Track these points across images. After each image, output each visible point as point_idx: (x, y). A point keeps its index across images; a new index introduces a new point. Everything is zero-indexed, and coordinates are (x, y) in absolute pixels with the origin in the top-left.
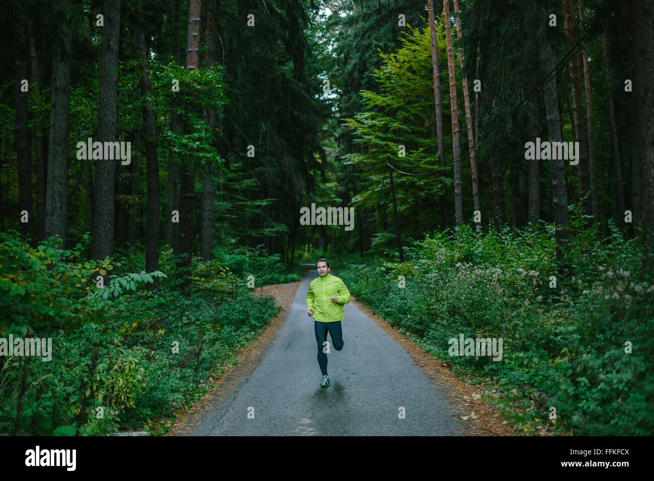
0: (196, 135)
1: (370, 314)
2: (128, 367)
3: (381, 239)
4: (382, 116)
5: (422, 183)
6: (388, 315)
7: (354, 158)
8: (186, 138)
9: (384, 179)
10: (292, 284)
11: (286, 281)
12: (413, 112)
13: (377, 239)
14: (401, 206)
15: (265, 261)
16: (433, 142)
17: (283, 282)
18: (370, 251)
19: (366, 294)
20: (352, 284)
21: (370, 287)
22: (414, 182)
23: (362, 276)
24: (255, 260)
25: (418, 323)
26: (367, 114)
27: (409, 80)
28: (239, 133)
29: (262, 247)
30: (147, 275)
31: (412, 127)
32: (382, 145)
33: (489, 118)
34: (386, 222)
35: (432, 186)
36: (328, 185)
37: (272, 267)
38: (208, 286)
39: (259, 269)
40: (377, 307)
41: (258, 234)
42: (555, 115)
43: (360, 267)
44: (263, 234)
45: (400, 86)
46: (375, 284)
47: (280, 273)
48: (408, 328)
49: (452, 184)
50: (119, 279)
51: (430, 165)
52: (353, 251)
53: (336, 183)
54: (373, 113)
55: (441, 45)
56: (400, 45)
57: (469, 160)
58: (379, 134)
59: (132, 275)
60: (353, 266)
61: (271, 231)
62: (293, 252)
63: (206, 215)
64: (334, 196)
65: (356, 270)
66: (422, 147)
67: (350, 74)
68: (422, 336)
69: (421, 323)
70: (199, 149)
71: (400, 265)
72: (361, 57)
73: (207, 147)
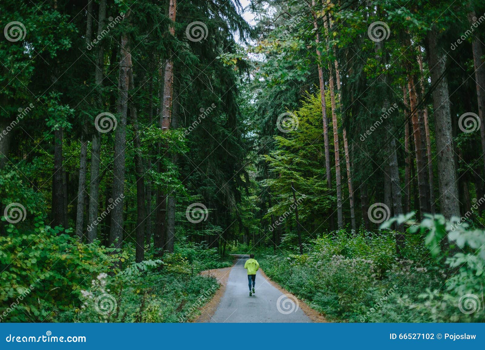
0: (169, 173)
1: (280, 288)
2: (153, 309)
3: (288, 238)
4: (289, 153)
5: (315, 200)
6: (291, 288)
7: (270, 182)
8: (163, 175)
9: (289, 197)
10: (226, 268)
11: (221, 267)
12: (310, 151)
13: (284, 238)
14: (301, 215)
15: (206, 252)
16: (323, 172)
17: (219, 268)
18: (280, 246)
19: (277, 276)
20: (268, 269)
21: (280, 270)
22: (310, 199)
23: (275, 263)
24: (199, 251)
25: (309, 293)
26: (278, 152)
27: (307, 129)
28: (188, 163)
29: (204, 243)
30: (153, 262)
31: (309, 161)
32: (288, 173)
33: (358, 160)
34: (292, 226)
35: (323, 202)
36: (251, 198)
37: (211, 256)
38: (173, 269)
39: (203, 258)
40: (284, 284)
41: (201, 233)
42: (395, 162)
43: (273, 257)
44: (204, 233)
45: (301, 133)
46: (283, 269)
47: (216, 261)
48: (302, 295)
49: (336, 200)
50: (137, 264)
51: (321, 187)
52: (268, 246)
53: (256, 196)
54: (282, 151)
55: (328, 105)
56: (301, 105)
57: (347, 184)
58: (287, 166)
59: (144, 262)
60: (268, 256)
61: (211, 232)
62: (225, 246)
63: (171, 222)
64: (254, 205)
65: (270, 259)
66: (316, 175)
67: (266, 123)
68: (311, 300)
69: (311, 292)
70: (172, 183)
71: (300, 256)
72: (274, 112)
73: (176, 181)
